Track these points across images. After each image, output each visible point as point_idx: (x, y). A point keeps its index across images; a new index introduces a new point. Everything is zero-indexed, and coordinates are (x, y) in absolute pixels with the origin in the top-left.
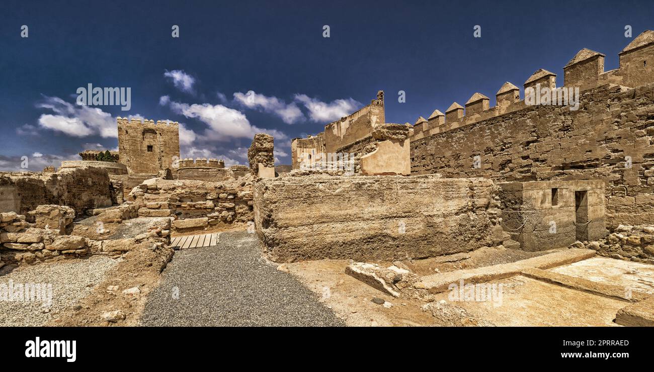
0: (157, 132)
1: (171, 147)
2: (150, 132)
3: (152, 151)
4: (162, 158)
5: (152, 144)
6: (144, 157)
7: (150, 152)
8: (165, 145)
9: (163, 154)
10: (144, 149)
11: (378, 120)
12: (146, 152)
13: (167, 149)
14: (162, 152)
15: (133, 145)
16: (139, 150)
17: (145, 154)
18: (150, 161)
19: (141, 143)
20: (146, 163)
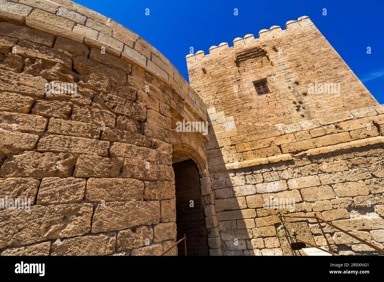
0: (266, 49)
1: (317, 65)
2: (249, 57)
3: (267, 91)
4: (305, 99)
5: (263, 76)
6: (254, 111)
7: (264, 96)
8: (298, 66)
9: (301, 89)
10: (247, 92)
12: (255, 96)
13: (309, 73)
14: (297, 83)
15: (220, 92)
16: (236, 98)
17: (253, 105)
18: (272, 118)
19: (238, 80)
20: (263, 125)
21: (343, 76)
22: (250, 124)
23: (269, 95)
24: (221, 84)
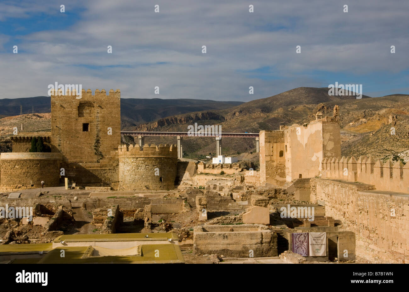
0: (95, 105)
2: (87, 106)
3: (87, 131)
5: (88, 121)
6: (79, 139)
7: (85, 132)
8: (103, 121)
10: (78, 128)
11: (332, 137)
12: (81, 132)
13: (106, 126)
14: (100, 130)
15: (66, 124)
16: (73, 130)
17: (80, 136)
18: (85, 144)
19: (76, 120)
20: (81, 146)
21: (116, 133)
22: (75, 145)
23: (87, 133)
24: (67, 119)
